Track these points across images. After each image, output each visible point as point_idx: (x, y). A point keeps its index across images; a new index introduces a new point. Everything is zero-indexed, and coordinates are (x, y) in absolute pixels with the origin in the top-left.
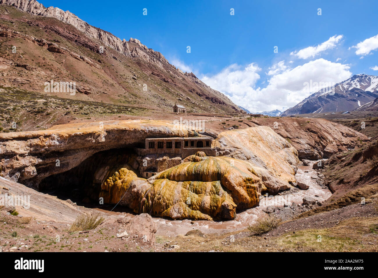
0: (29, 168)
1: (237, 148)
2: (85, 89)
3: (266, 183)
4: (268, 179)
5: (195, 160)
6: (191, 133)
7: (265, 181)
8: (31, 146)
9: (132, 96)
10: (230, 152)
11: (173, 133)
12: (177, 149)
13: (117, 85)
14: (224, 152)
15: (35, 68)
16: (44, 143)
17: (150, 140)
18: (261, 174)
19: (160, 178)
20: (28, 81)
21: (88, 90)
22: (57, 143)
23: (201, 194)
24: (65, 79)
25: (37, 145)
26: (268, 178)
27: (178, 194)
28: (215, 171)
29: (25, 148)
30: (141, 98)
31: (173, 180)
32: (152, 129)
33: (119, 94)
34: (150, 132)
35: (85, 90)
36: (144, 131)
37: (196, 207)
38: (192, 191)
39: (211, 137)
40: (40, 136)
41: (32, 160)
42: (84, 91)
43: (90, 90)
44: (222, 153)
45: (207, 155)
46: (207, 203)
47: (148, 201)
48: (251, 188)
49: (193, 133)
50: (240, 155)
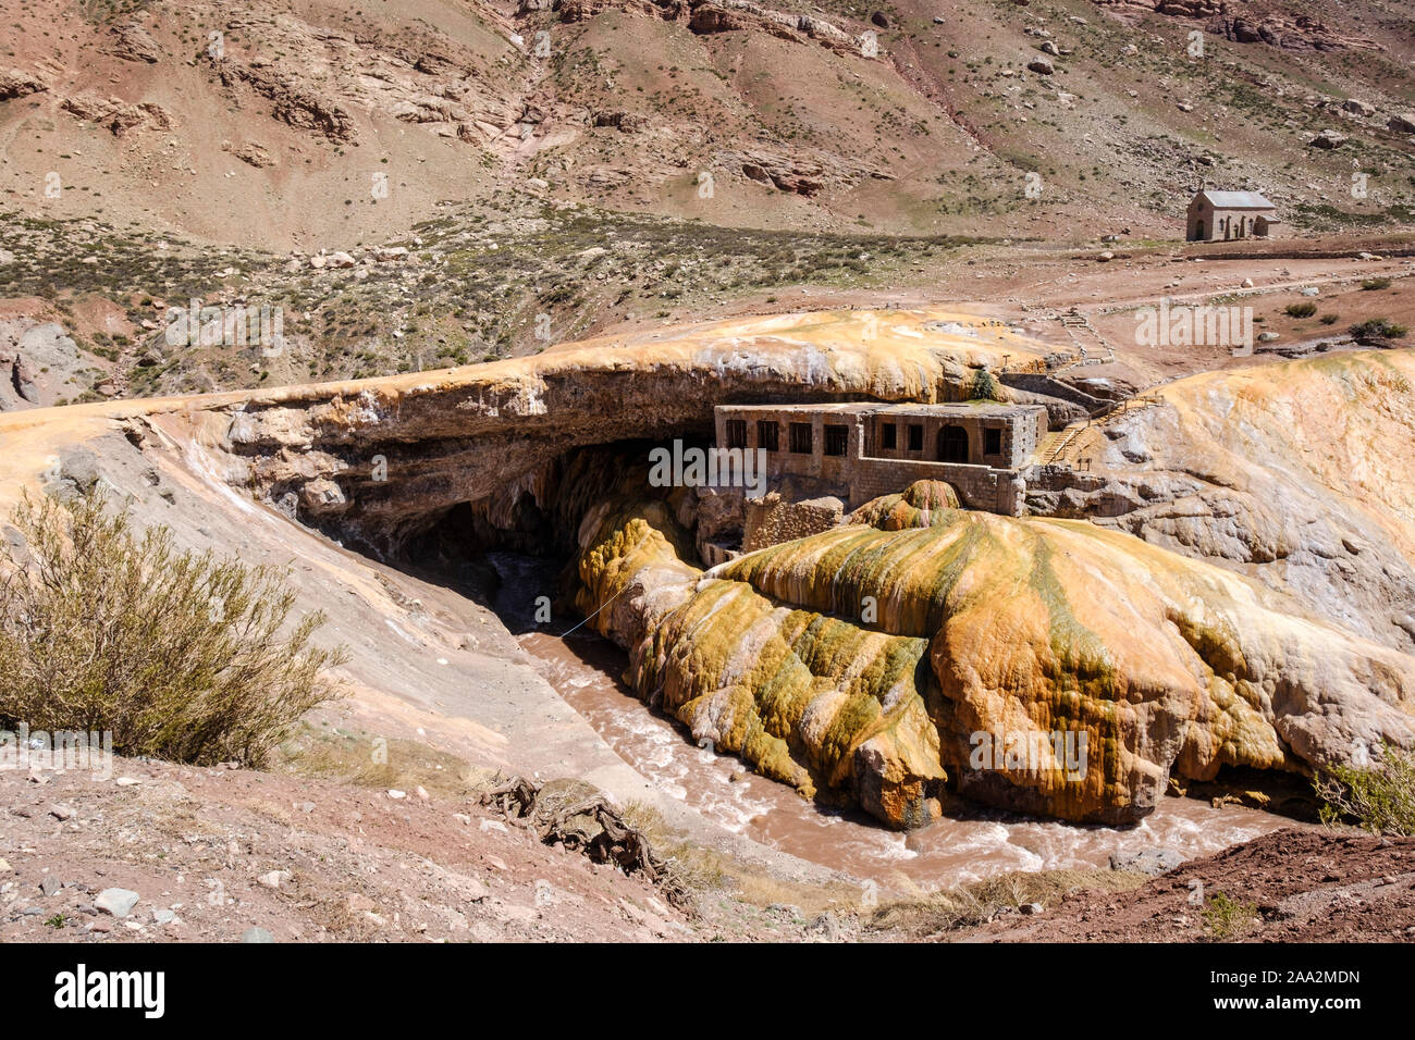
0: (316, 484)
1: (1211, 479)
2: (800, 169)
3: (1292, 726)
4: (1318, 708)
5: (886, 523)
6: (958, 382)
7: (1297, 713)
8: (314, 424)
9: (1007, 169)
10: (1139, 500)
11: (842, 385)
12: (832, 460)
13: (941, 126)
14: (1095, 494)
15: (645, 120)
16: (344, 417)
17: (730, 412)
18: (1282, 661)
19: (731, 577)
20: (625, 173)
21: (812, 175)
22: (375, 417)
23: (824, 679)
24: (733, 141)
25: (329, 422)
26: (1321, 700)
27: (747, 654)
28: (920, 589)
29: (303, 429)
30: (1058, 174)
31: (764, 594)
32: (742, 364)
33: (947, 166)
34: (735, 376)
35: (801, 178)
36: (706, 373)
37: (781, 725)
38: (805, 655)
39: (1073, 405)
40: (333, 395)
41: (322, 462)
42: (797, 178)
43: (818, 172)
44: (1077, 503)
45: (965, 504)
46: (818, 721)
47: (656, 655)
48: (1080, 719)
49: (967, 377)
50: (1194, 527)
